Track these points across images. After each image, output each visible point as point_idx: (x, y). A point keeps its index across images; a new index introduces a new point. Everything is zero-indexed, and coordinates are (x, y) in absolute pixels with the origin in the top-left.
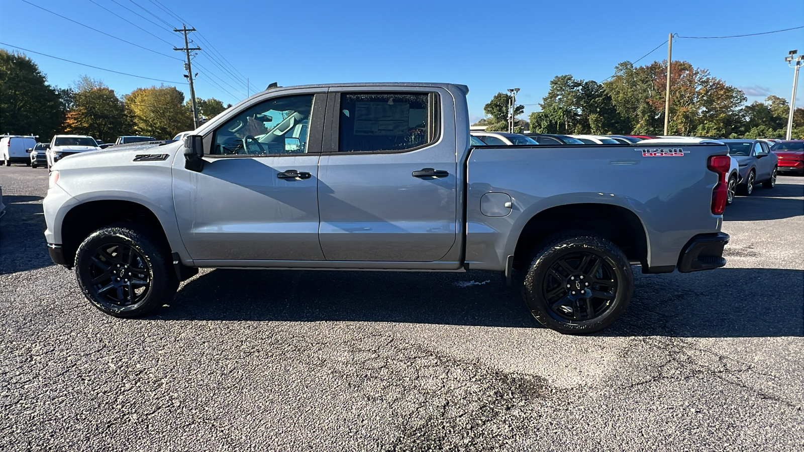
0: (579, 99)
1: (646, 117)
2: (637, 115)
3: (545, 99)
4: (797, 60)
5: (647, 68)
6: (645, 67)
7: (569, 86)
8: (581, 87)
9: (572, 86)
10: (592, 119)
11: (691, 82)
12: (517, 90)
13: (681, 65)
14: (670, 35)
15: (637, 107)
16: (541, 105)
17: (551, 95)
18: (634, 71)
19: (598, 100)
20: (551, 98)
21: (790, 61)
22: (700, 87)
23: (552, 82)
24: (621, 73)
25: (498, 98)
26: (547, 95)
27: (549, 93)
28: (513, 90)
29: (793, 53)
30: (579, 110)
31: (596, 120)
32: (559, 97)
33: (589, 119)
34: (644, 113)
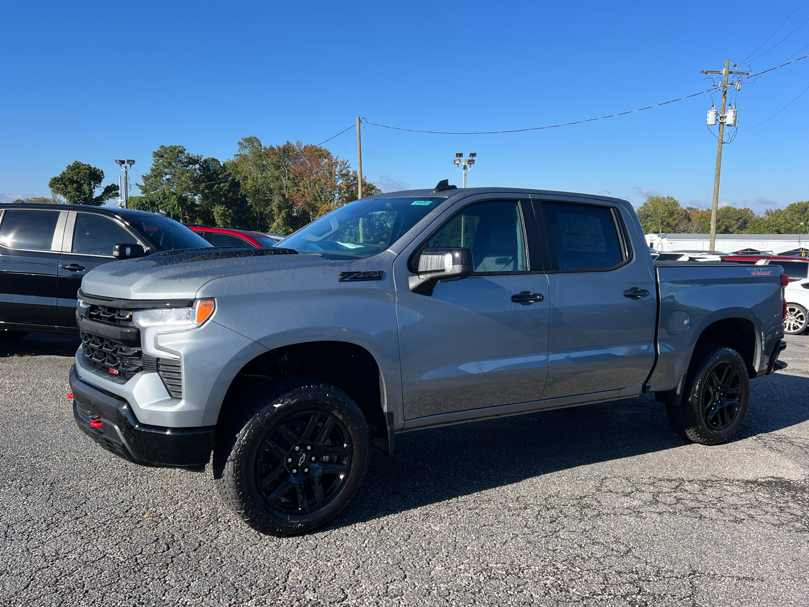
0: (196, 181)
1: (283, 214)
2: (272, 210)
3: (146, 178)
4: (464, 164)
5: (279, 148)
6: (276, 148)
7: (181, 161)
8: (197, 166)
9: (186, 162)
10: (218, 213)
11: (330, 173)
12: (131, 162)
13: (317, 150)
14: (358, 119)
15: (271, 200)
16: (141, 187)
17: (155, 173)
18: (263, 150)
19: (223, 187)
20: (156, 176)
21: (458, 164)
22: (340, 181)
23: (156, 154)
24: (246, 152)
25: (74, 169)
26: (149, 172)
27: (152, 170)
28: (123, 162)
29: (460, 156)
30: (196, 197)
31: (223, 215)
32: (168, 177)
33: (213, 212)
34: (280, 209)
